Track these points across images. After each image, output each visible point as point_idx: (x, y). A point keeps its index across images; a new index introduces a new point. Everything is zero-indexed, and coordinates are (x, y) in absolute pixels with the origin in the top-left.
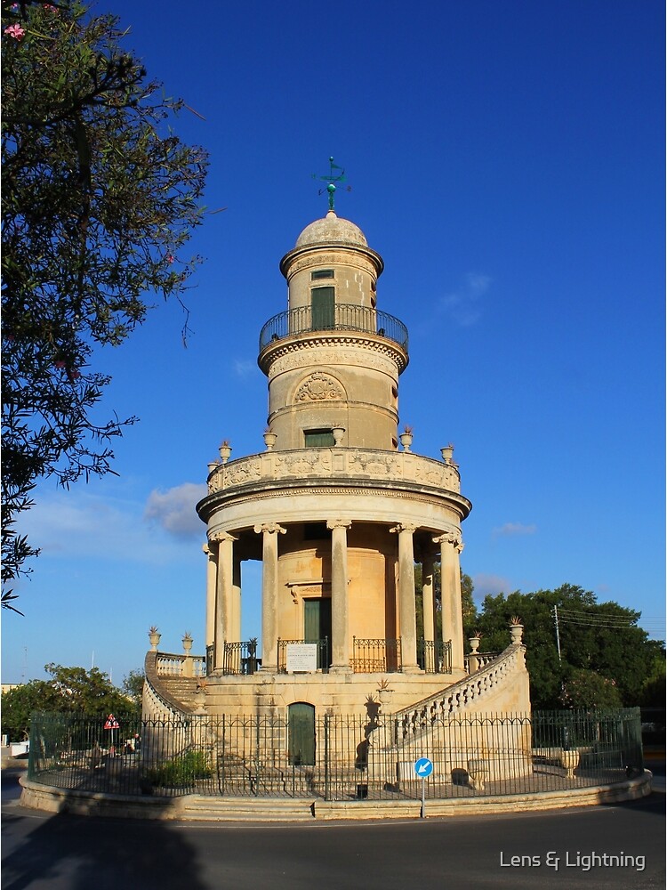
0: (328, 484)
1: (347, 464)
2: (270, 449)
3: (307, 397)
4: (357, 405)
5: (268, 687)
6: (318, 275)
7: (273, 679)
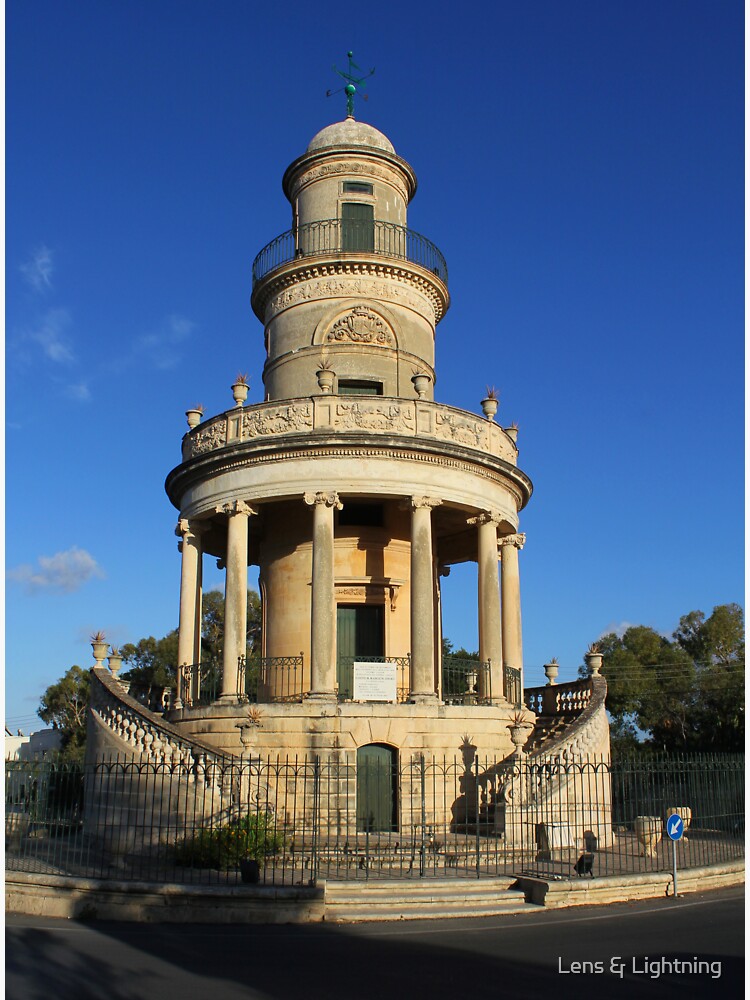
0: (418, 446)
1: (435, 425)
2: (326, 392)
3: (346, 337)
4: (408, 358)
5: (330, 722)
6: (352, 187)
7: (339, 711)
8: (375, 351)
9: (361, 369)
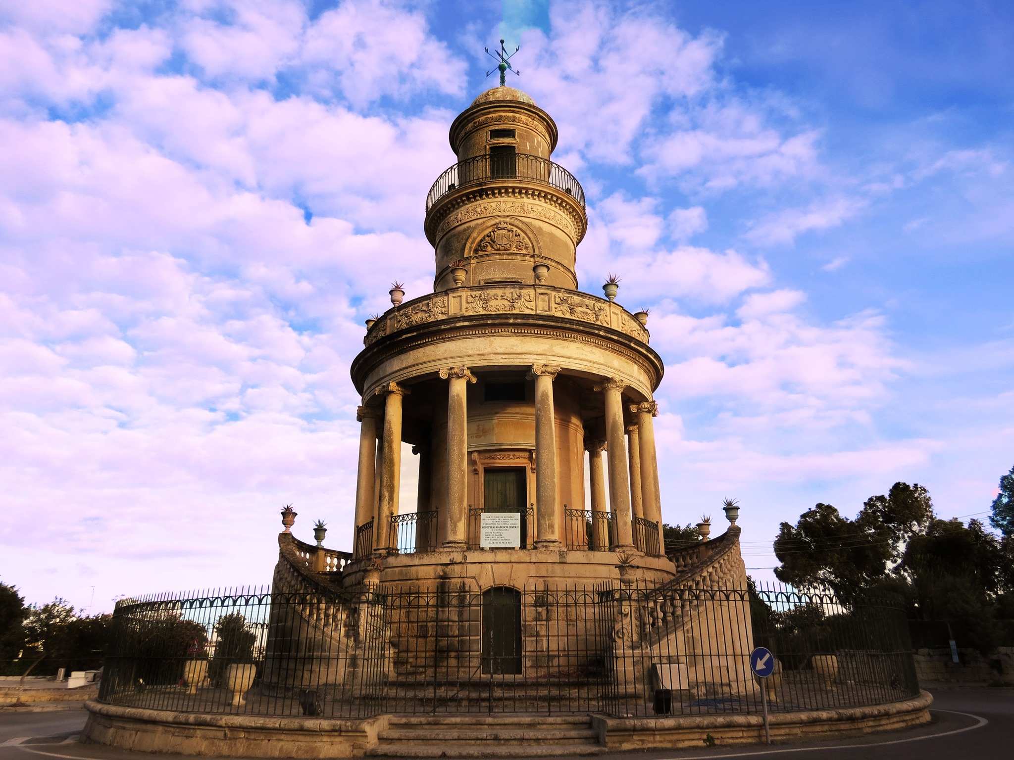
0: (536, 322)
1: (554, 305)
2: (459, 285)
3: (489, 248)
5: (457, 568)
6: (497, 134)
7: (465, 557)
8: (514, 257)
9: (503, 272)
